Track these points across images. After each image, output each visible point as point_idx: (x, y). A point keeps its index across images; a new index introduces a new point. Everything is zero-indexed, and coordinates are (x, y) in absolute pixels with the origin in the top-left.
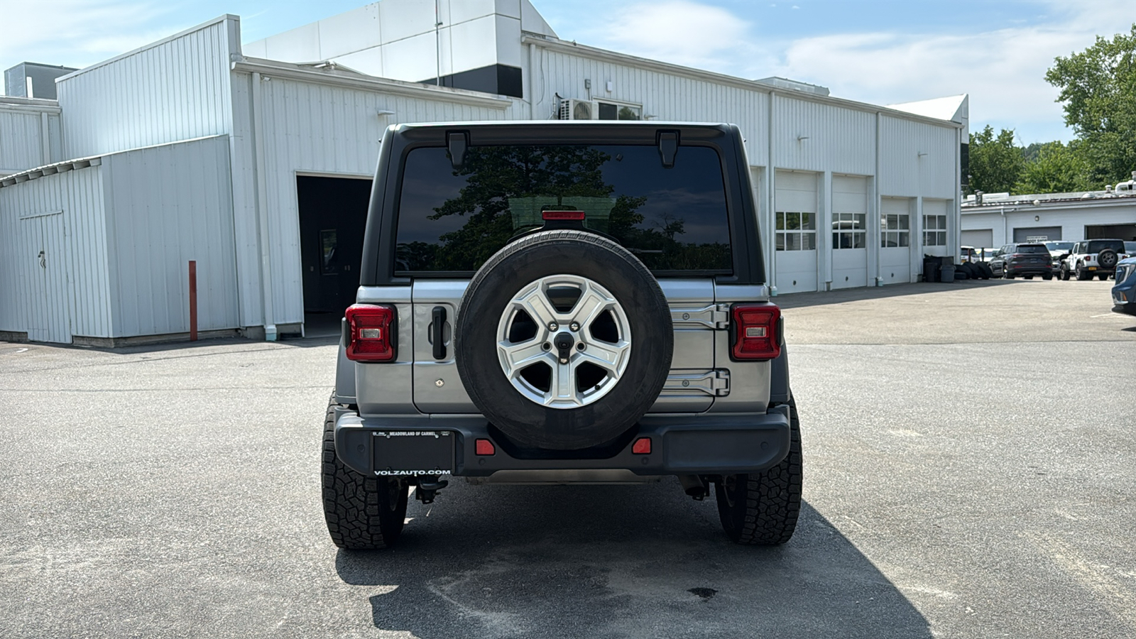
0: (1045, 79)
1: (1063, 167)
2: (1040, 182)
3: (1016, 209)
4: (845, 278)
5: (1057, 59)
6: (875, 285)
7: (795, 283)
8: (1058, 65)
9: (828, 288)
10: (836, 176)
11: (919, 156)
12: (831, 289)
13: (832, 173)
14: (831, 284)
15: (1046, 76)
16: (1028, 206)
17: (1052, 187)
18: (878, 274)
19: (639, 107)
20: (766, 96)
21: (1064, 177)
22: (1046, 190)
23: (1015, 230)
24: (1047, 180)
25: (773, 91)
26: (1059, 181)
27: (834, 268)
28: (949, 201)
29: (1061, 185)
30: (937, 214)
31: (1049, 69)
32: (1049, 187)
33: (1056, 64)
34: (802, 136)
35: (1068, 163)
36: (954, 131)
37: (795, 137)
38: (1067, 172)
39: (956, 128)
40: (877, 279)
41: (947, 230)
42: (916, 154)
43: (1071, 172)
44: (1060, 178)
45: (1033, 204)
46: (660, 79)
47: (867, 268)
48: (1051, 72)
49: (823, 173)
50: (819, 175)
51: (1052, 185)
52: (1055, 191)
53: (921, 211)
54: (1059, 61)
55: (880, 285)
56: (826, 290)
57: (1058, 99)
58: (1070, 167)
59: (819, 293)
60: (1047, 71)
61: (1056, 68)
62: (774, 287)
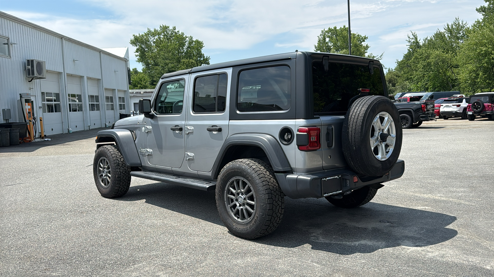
0: (130, 43)
1: (142, 79)
2: (134, 85)
3: (134, 95)
4: (94, 124)
5: (134, 35)
6: (105, 127)
7: (76, 126)
8: (134, 38)
9: (89, 128)
10: (89, 78)
11: (115, 72)
12: (90, 129)
13: (87, 77)
14: (90, 127)
15: (130, 42)
16: (139, 94)
17: (139, 87)
18: (106, 122)
19: (8, 39)
20: (60, 39)
21: (143, 83)
22: (137, 88)
23: (134, 104)
24: (137, 84)
25: (63, 38)
26: (141, 84)
27: (91, 119)
28: (125, 91)
29: (142, 86)
30: (122, 96)
31: (131, 39)
32: (137, 86)
33: (133, 38)
34: (75, 60)
35: (144, 77)
36: (125, 62)
37: (72, 60)
38: (144, 81)
39: (126, 61)
40: (105, 124)
41: (125, 103)
42: (114, 71)
43: (145, 81)
44: (142, 83)
45: (141, 93)
46: (18, 26)
47: (101, 119)
48: (132, 41)
49: (84, 76)
50: (82, 77)
51: (139, 86)
52: (140, 88)
53: (118, 95)
54: (135, 36)
55: (107, 126)
56: (89, 129)
57: (135, 52)
58: (145, 79)
59: (85, 131)
60: (130, 40)
61: (134, 39)
62: (70, 129)
